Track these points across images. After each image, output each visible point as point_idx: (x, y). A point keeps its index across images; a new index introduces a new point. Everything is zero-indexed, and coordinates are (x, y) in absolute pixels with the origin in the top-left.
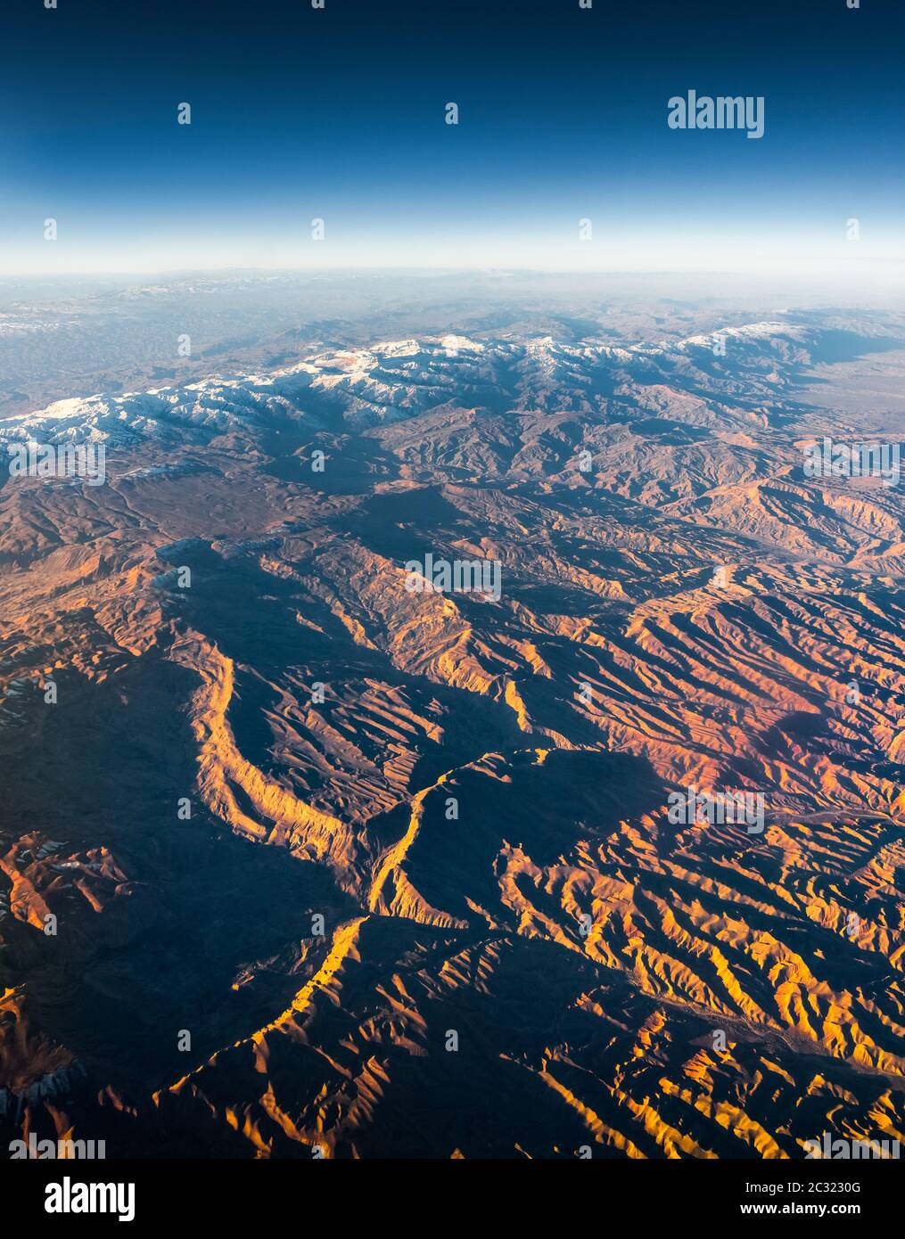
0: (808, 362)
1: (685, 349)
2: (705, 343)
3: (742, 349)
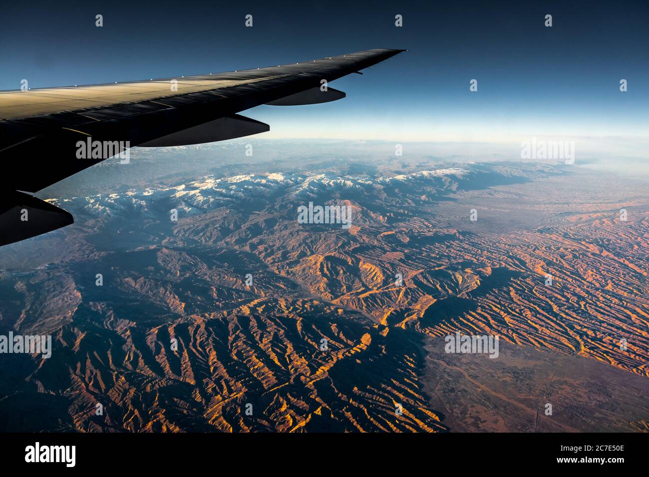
0: (454, 190)
1: (389, 182)
2: (403, 179)
3: (422, 182)
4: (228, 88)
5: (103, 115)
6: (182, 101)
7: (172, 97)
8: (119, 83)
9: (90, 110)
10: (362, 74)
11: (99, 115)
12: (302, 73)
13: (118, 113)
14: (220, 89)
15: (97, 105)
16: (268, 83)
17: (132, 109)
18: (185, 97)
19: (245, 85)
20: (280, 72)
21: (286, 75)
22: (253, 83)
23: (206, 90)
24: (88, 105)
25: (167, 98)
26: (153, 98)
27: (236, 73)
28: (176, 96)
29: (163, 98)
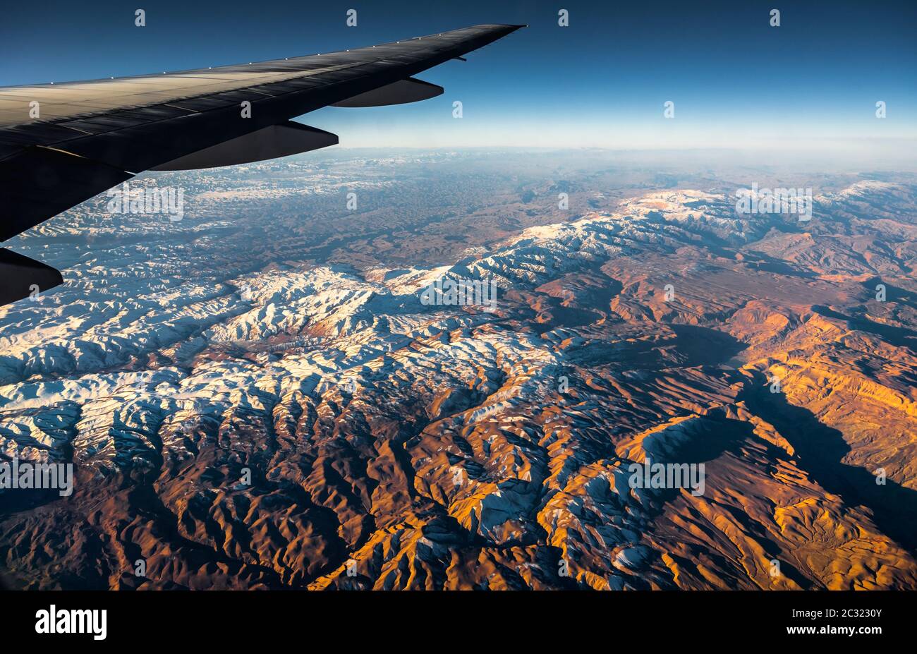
4: (277, 83)
5: (97, 126)
6: (210, 104)
7: (197, 97)
8: (118, 78)
9: (76, 119)
10: (465, 60)
11: (90, 125)
12: (381, 60)
13: (117, 122)
14: (265, 85)
15: (87, 111)
16: (333, 75)
17: (138, 116)
18: (214, 98)
19: (301, 78)
20: (350, 59)
21: (358, 64)
22: (313, 76)
23: (246, 86)
24: (73, 112)
25: (189, 99)
26: (169, 99)
27: (287, 62)
28: (203, 96)
29: (183, 100)
